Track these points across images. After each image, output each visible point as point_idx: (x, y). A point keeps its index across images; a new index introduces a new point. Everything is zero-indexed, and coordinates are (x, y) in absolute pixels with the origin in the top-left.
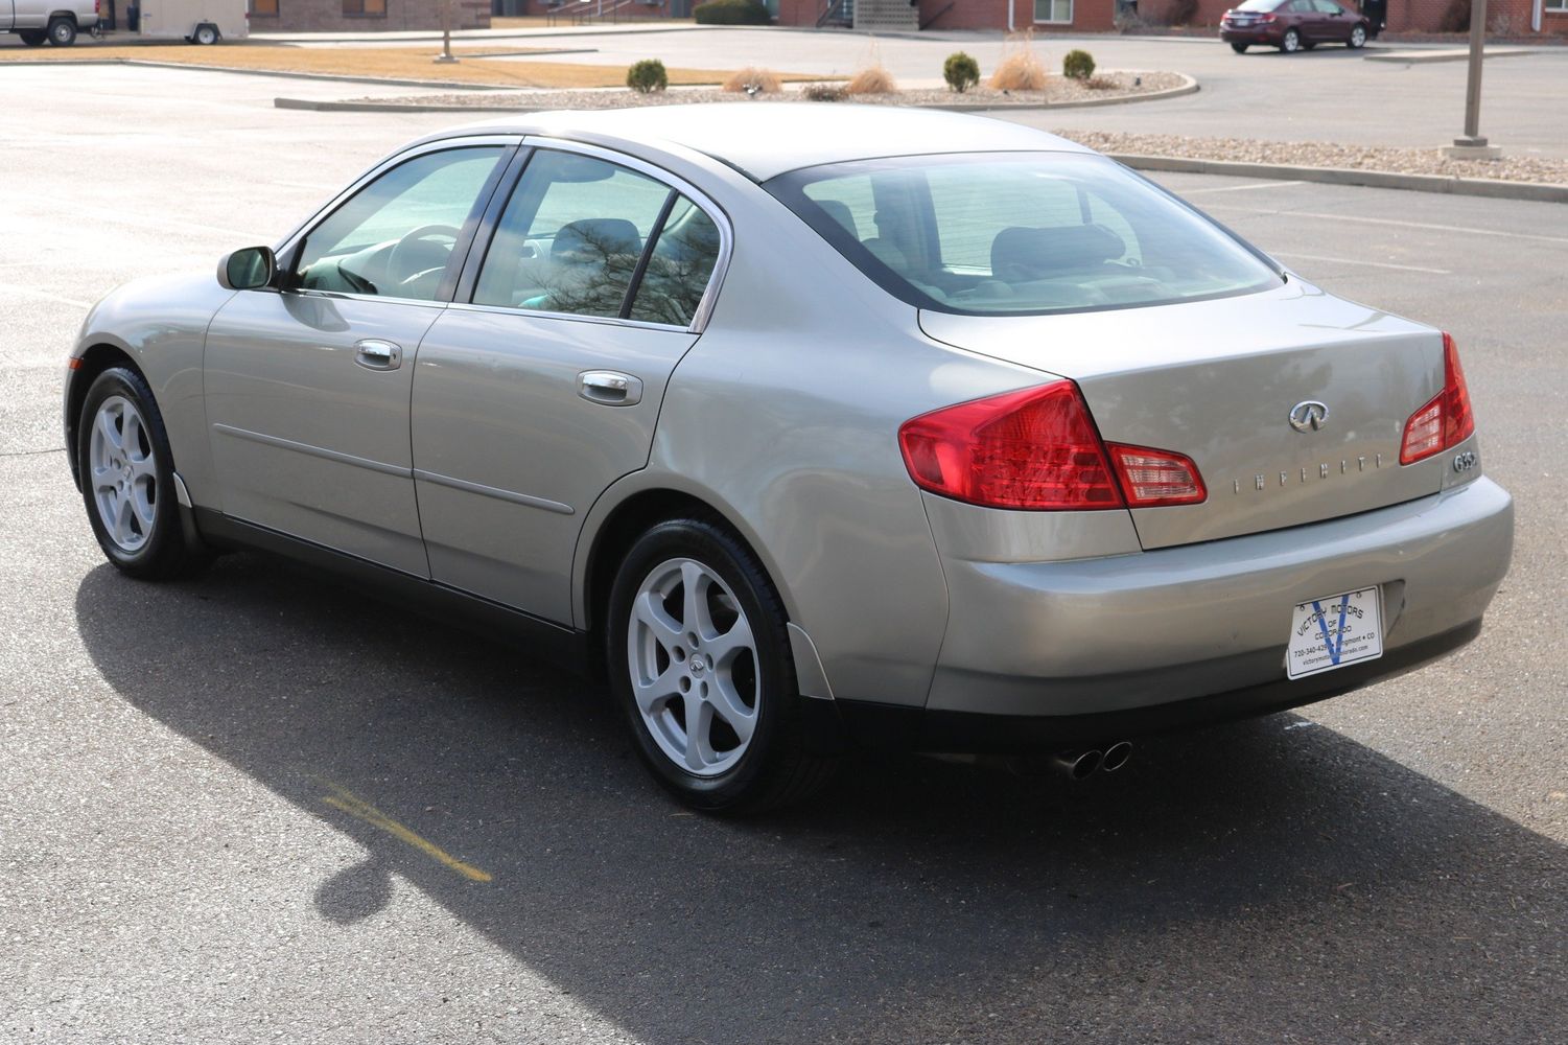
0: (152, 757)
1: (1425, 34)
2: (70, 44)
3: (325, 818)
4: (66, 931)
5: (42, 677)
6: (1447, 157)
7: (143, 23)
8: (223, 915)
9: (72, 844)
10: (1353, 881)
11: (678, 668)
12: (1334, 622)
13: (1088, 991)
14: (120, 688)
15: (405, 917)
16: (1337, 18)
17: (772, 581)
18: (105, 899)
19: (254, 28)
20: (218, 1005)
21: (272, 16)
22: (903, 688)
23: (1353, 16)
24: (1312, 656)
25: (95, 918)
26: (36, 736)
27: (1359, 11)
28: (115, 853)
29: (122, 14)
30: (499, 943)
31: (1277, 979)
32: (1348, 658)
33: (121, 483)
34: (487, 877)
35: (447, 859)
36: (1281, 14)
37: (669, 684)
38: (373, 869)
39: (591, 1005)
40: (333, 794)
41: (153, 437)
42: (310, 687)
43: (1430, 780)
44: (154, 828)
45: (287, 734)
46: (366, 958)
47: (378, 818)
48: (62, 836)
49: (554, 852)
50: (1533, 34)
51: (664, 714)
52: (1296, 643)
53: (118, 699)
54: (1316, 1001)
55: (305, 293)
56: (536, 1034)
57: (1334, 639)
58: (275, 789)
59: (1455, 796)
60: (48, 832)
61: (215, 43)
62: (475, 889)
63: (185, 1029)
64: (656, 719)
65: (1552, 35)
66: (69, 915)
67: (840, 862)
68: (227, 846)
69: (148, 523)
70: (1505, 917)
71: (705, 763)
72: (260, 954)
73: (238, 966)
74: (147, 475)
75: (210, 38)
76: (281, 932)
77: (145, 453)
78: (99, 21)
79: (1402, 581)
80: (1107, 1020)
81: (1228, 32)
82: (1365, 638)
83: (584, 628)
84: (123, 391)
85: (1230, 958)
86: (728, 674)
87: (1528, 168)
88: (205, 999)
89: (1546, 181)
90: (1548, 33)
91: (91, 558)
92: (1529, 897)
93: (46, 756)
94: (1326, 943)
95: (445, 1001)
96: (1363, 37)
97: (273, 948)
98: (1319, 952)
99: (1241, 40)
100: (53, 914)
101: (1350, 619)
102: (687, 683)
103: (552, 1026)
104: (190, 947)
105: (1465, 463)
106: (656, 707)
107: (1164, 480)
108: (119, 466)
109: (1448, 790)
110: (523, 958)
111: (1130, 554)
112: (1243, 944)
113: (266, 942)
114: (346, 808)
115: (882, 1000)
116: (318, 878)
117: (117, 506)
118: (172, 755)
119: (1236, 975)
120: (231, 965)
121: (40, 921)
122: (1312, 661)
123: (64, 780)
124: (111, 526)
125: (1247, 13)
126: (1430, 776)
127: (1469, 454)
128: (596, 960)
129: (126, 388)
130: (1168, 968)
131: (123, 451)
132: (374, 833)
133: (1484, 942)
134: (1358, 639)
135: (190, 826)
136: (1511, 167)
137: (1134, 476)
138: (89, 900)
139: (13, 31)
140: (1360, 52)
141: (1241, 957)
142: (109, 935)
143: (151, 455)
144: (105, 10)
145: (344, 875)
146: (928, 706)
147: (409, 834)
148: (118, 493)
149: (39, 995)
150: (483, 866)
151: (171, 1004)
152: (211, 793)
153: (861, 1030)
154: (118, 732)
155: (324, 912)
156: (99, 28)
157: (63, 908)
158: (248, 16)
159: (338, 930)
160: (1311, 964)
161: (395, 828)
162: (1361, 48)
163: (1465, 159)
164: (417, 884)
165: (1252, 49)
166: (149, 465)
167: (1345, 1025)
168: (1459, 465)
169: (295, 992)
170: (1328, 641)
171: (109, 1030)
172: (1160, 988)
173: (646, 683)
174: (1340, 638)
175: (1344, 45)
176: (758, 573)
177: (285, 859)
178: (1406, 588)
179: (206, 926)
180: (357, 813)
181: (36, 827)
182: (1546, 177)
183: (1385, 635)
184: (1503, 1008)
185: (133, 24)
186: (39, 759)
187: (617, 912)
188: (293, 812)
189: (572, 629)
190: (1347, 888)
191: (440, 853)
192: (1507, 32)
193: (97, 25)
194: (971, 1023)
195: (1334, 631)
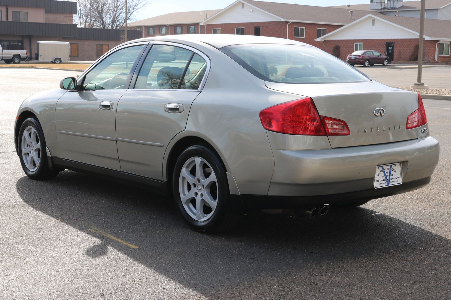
0: (37, 219)
1: (404, 62)
2: (18, 63)
3: (89, 234)
4: (11, 259)
5: (6, 201)
6: (413, 88)
7: (39, 57)
8: (58, 256)
9: (13, 239)
10: (394, 249)
11: (194, 190)
12: (388, 173)
13: (317, 275)
14: (28, 204)
15: (112, 256)
16: (380, 57)
17: (222, 161)
18: (22, 252)
19: (71, 60)
20: (56, 277)
21: (76, 57)
22: (261, 190)
23: (384, 56)
24: (381, 182)
25: (20, 256)
26: (3, 215)
27: (386, 55)
28: (26, 242)
29: (33, 55)
30: (140, 262)
31: (373, 272)
32: (392, 184)
33: (30, 152)
34: (137, 247)
35: (125, 243)
36: (363, 56)
37: (191, 195)
38: (103, 245)
39: (168, 277)
40: (91, 228)
41: (40, 137)
42: (84, 204)
43: (416, 227)
44: (38, 236)
45: (78, 215)
46: (100, 266)
47: (104, 234)
48: (10, 237)
49: (157, 241)
50: (435, 62)
51: (189, 204)
52: (377, 178)
53: (28, 206)
54: (385, 277)
55: (85, 91)
56: (152, 284)
57: (388, 178)
58: (74, 227)
59: (424, 230)
60: (6, 237)
61: (60, 63)
62: (133, 250)
63: (46, 282)
64: (187, 206)
65: (441, 62)
66: (12, 256)
67: (242, 244)
68: (59, 240)
69: (38, 163)
70: (440, 258)
71: (201, 217)
72: (69, 265)
73: (62, 268)
74: (38, 148)
75: (59, 62)
76: (75, 260)
77: (38, 142)
78: (27, 57)
79: (407, 161)
80: (323, 281)
81: (349, 61)
82: (397, 178)
83: (166, 180)
84: (32, 124)
85: (359, 267)
86: (209, 190)
87: (436, 91)
88: (52, 275)
89: (441, 94)
90: (440, 62)
91: (21, 175)
92: (447, 253)
93: (6, 219)
94: (387, 264)
95: (124, 276)
96: (387, 62)
97: (73, 264)
98: (385, 266)
99: (353, 63)
100: (7, 255)
101: (392, 172)
102: (196, 194)
103: (156, 282)
104: (48, 263)
105: (425, 131)
106: (187, 202)
107: (337, 128)
108: (30, 147)
109: (421, 229)
110: (147, 266)
111: (328, 149)
112: (362, 264)
113: (71, 262)
114: (95, 231)
115: (255, 276)
116: (87, 247)
117: (29, 159)
118: (44, 219)
119: (361, 271)
120: (60, 267)
121: (3, 257)
122: (381, 184)
123: (11, 225)
124: (27, 165)
125: (354, 55)
126: (416, 225)
127: (426, 129)
128: (169, 267)
129: (33, 123)
130: (340, 269)
131: (31, 142)
132: (103, 237)
133: (434, 264)
134: (395, 178)
135: (49, 235)
136: (431, 91)
137: (329, 126)
138: (18, 252)
139: (2, 59)
140: (387, 66)
141: (362, 267)
142: (24, 261)
143: (39, 143)
144: (29, 54)
145: (94, 247)
146: (268, 195)
147: (114, 237)
148: (29, 154)
149: (2, 274)
150: (136, 245)
151: (42, 276)
152: (55, 228)
153: (249, 283)
154: (28, 214)
155: (88, 255)
156: (27, 59)
157: (10, 254)
158: (69, 56)
159: (92, 259)
160: (383, 268)
161: (110, 236)
162: (386, 65)
163: (418, 89)
164: (116, 249)
165: (355, 65)
166: (39, 145)
167: (394, 283)
168: (423, 131)
169: (79, 274)
170: (386, 178)
171: (23, 282)
172: (338, 274)
173: (184, 195)
174: (389, 178)
175: (382, 64)
176: (217, 159)
177: (77, 243)
178: (409, 164)
179: (53, 258)
180: (98, 233)
181: (3, 235)
182: (441, 93)
183: (403, 178)
184: (441, 279)
185: (37, 58)
186: (4, 220)
187: (176, 255)
188: (79, 232)
189: (163, 181)
190: (393, 251)
191: (123, 242)
192: (428, 61)
193: (26, 58)
194: (282, 282)
195: (388, 175)
